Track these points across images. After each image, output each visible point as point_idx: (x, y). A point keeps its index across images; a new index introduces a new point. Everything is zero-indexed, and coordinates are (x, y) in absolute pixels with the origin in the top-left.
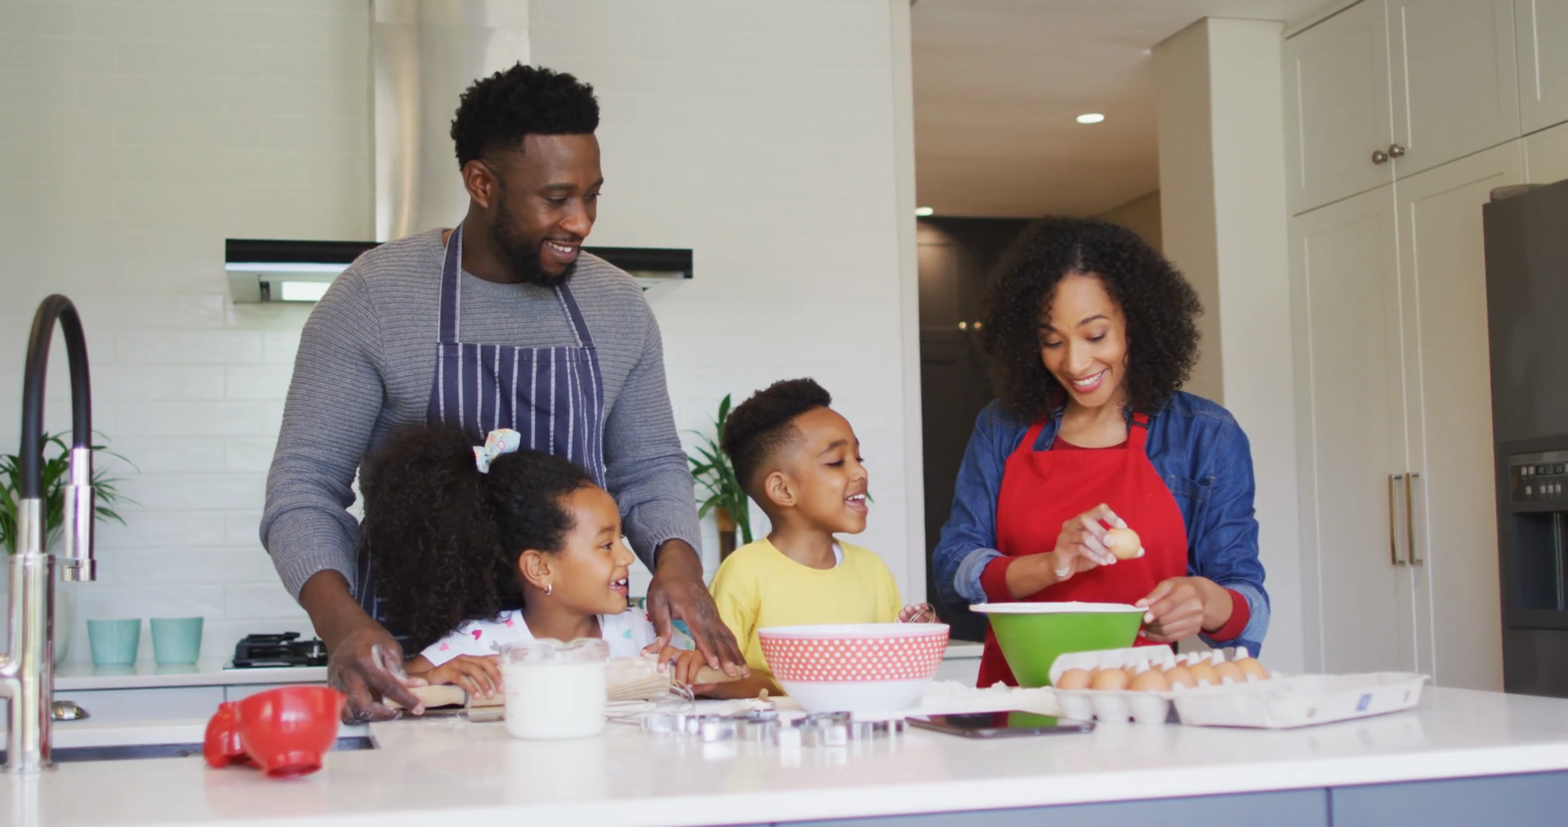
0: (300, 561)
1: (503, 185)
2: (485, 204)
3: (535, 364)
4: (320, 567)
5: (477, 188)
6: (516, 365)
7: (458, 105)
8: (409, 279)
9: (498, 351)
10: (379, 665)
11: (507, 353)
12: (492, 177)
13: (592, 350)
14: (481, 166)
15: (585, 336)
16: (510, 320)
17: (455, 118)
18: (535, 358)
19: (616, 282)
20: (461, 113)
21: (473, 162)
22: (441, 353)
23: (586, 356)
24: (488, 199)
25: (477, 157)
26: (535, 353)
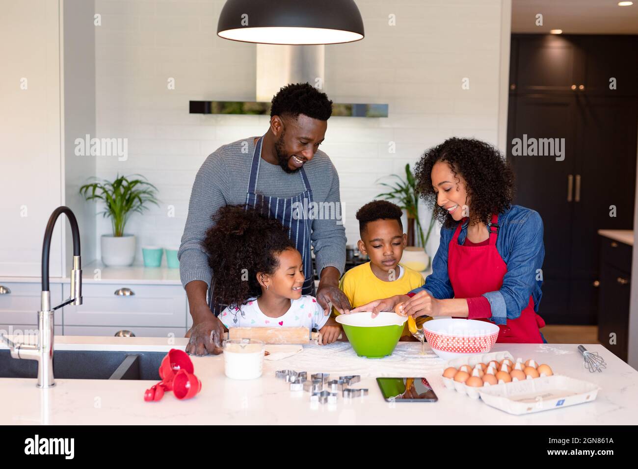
0: (188, 274)
1: (285, 129)
2: (275, 133)
3: (285, 205)
4: (195, 279)
5: (275, 126)
6: (277, 204)
7: (279, 91)
8: (241, 162)
9: (270, 199)
10: (211, 341)
11: (274, 200)
12: (282, 124)
13: (310, 191)
14: (279, 119)
15: (308, 186)
16: (279, 181)
17: (276, 95)
18: (285, 203)
19: (321, 161)
20: (279, 94)
21: (277, 116)
22: (248, 197)
23: (308, 194)
24: (277, 132)
25: (279, 115)
26: (285, 201)
